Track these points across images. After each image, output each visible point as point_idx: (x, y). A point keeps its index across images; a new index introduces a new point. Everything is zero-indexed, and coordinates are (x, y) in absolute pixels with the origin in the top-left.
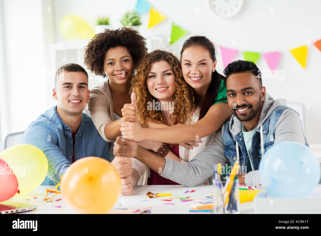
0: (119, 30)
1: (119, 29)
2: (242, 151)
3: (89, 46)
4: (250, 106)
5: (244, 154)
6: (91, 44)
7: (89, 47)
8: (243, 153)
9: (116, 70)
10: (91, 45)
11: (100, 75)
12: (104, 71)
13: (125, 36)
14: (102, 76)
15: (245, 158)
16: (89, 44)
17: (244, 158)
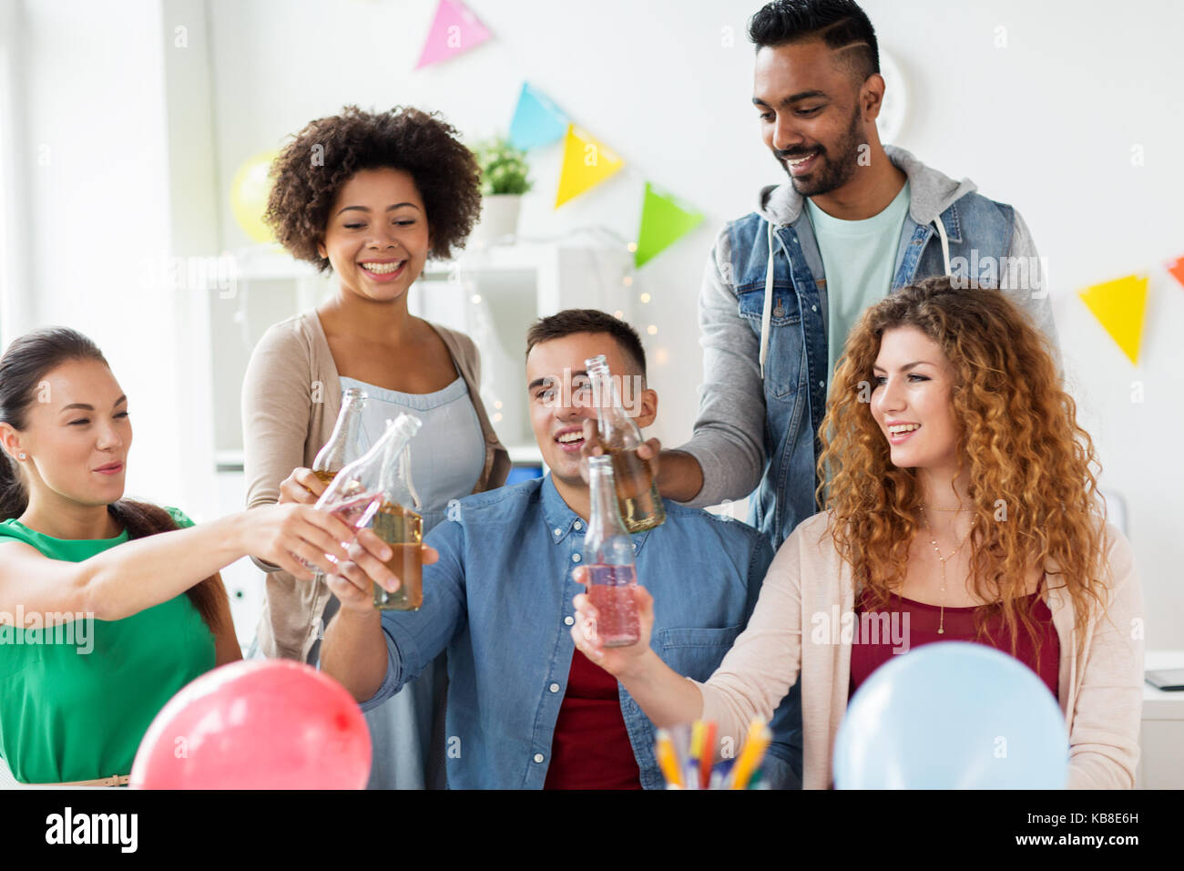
0: (394, 115)
1: (394, 111)
2: (792, 276)
3: (287, 157)
4: (819, 150)
5: (798, 286)
6: (295, 152)
7: (289, 161)
8: (796, 282)
9: (369, 245)
10: (295, 156)
11: (309, 260)
12: (324, 246)
13: (415, 136)
14: (316, 264)
15: (802, 299)
16: (289, 152)
17: (799, 297)
